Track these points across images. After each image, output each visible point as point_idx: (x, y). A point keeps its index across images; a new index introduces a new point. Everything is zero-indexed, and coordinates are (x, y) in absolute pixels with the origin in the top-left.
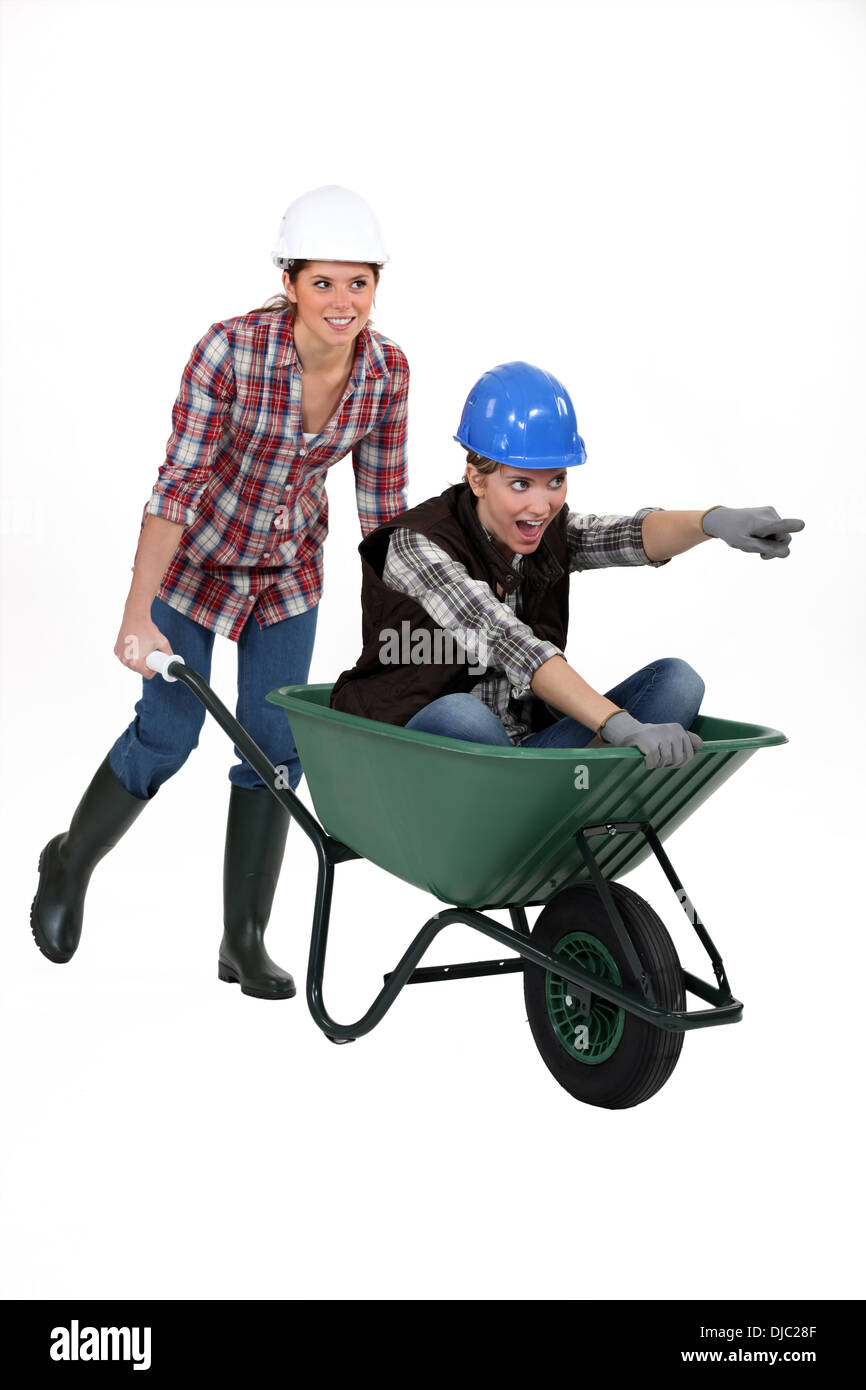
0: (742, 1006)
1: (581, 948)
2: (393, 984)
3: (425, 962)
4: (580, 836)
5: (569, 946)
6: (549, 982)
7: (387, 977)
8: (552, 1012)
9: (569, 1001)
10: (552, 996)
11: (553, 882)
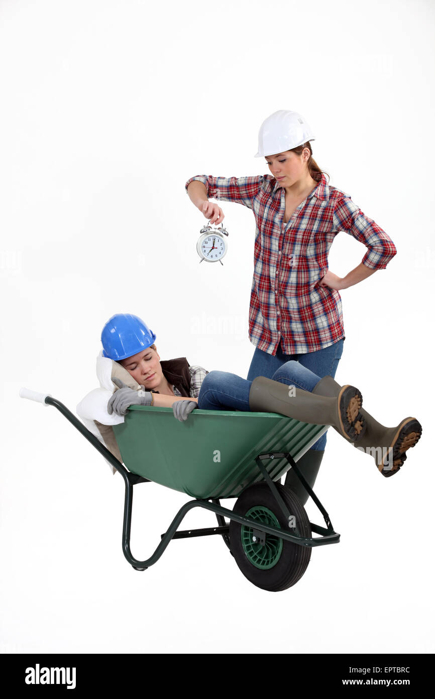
0: (340, 535)
1: (259, 514)
2: (166, 539)
3: (180, 529)
4: (258, 459)
5: (253, 513)
6: (243, 531)
7: (163, 536)
8: (245, 546)
9: (254, 539)
10: (244, 538)
11: (242, 485)
